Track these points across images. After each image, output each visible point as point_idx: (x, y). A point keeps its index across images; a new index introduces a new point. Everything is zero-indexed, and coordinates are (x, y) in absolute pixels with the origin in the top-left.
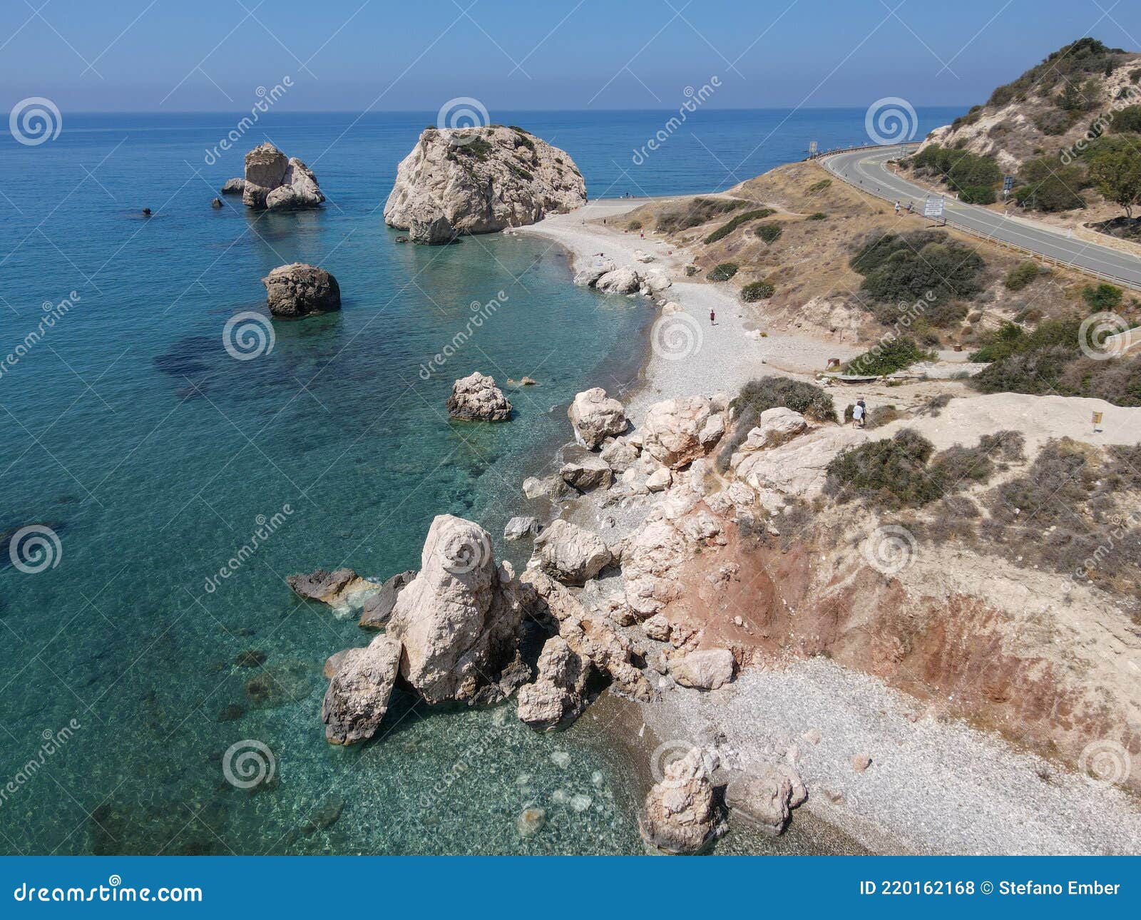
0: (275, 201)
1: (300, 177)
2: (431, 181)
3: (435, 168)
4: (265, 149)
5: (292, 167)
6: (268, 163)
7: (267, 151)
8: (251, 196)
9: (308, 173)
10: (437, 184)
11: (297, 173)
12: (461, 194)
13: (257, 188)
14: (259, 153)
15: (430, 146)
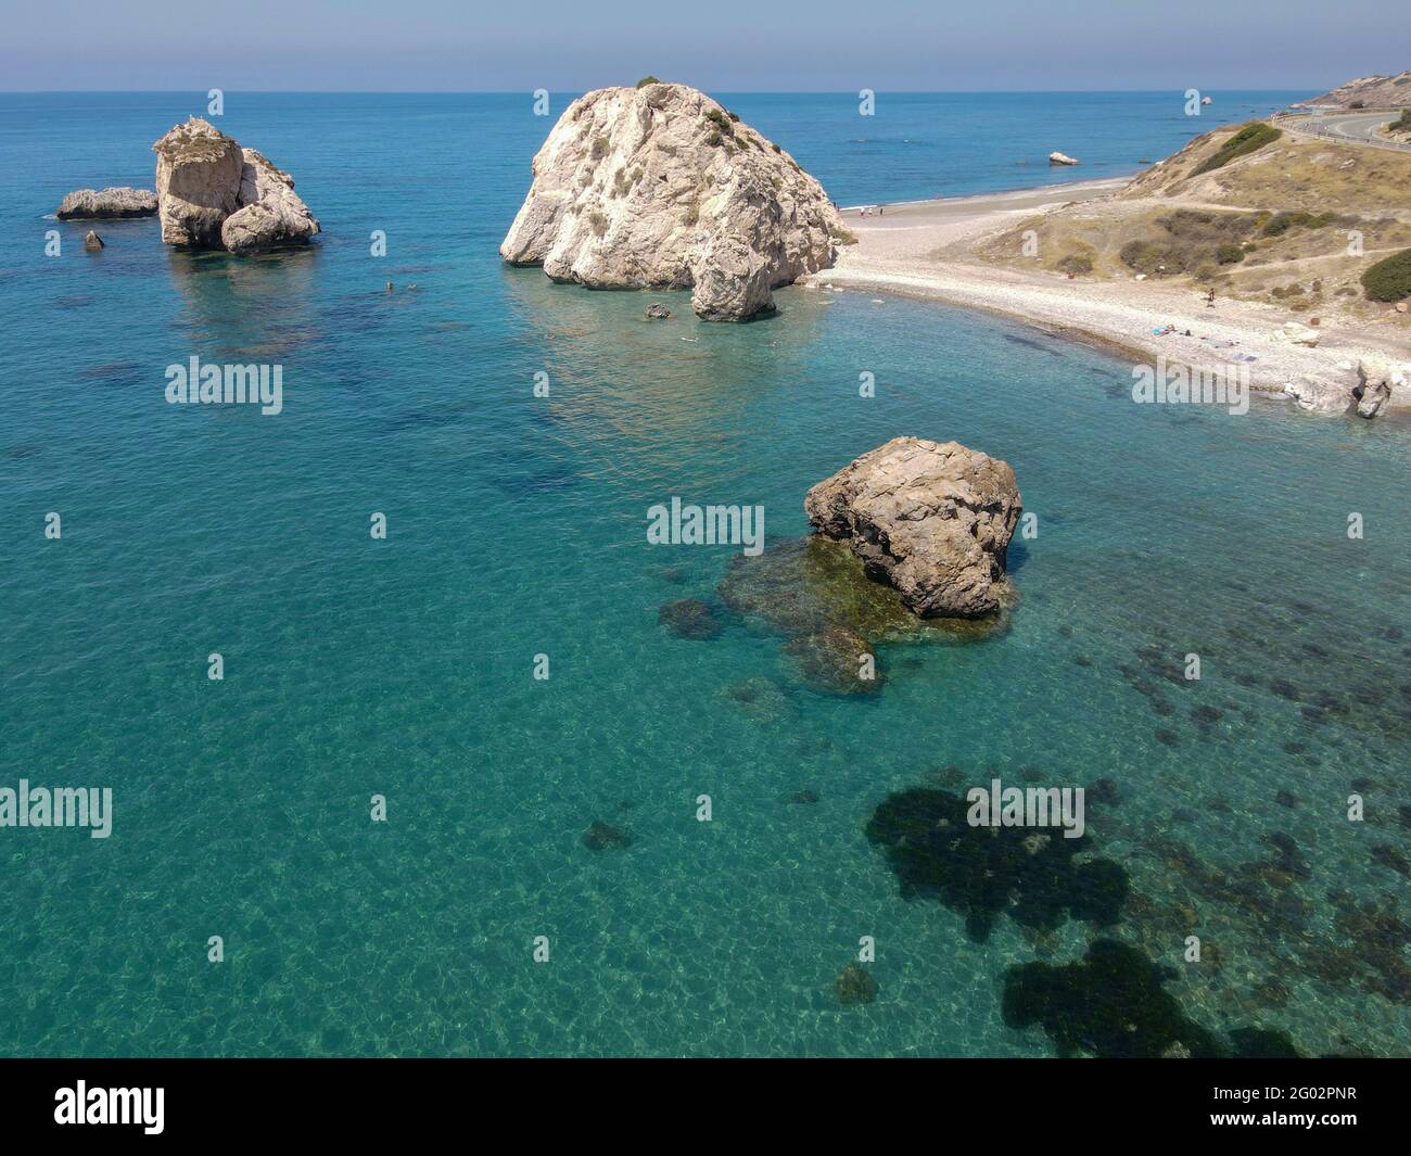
0: (243, 235)
1: (270, 185)
2: (663, 190)
3: (674, 162)
4: (196, 131)
5: (252, 168)
6: (213, 159)
7: (201, 134)
8: (181, 226)
9: (284, 178)
10: (676, 195)
11: (263, 178)
12: (746, 214)
13: (194, 209)
14: (185, 139)
15: (659, 117)
